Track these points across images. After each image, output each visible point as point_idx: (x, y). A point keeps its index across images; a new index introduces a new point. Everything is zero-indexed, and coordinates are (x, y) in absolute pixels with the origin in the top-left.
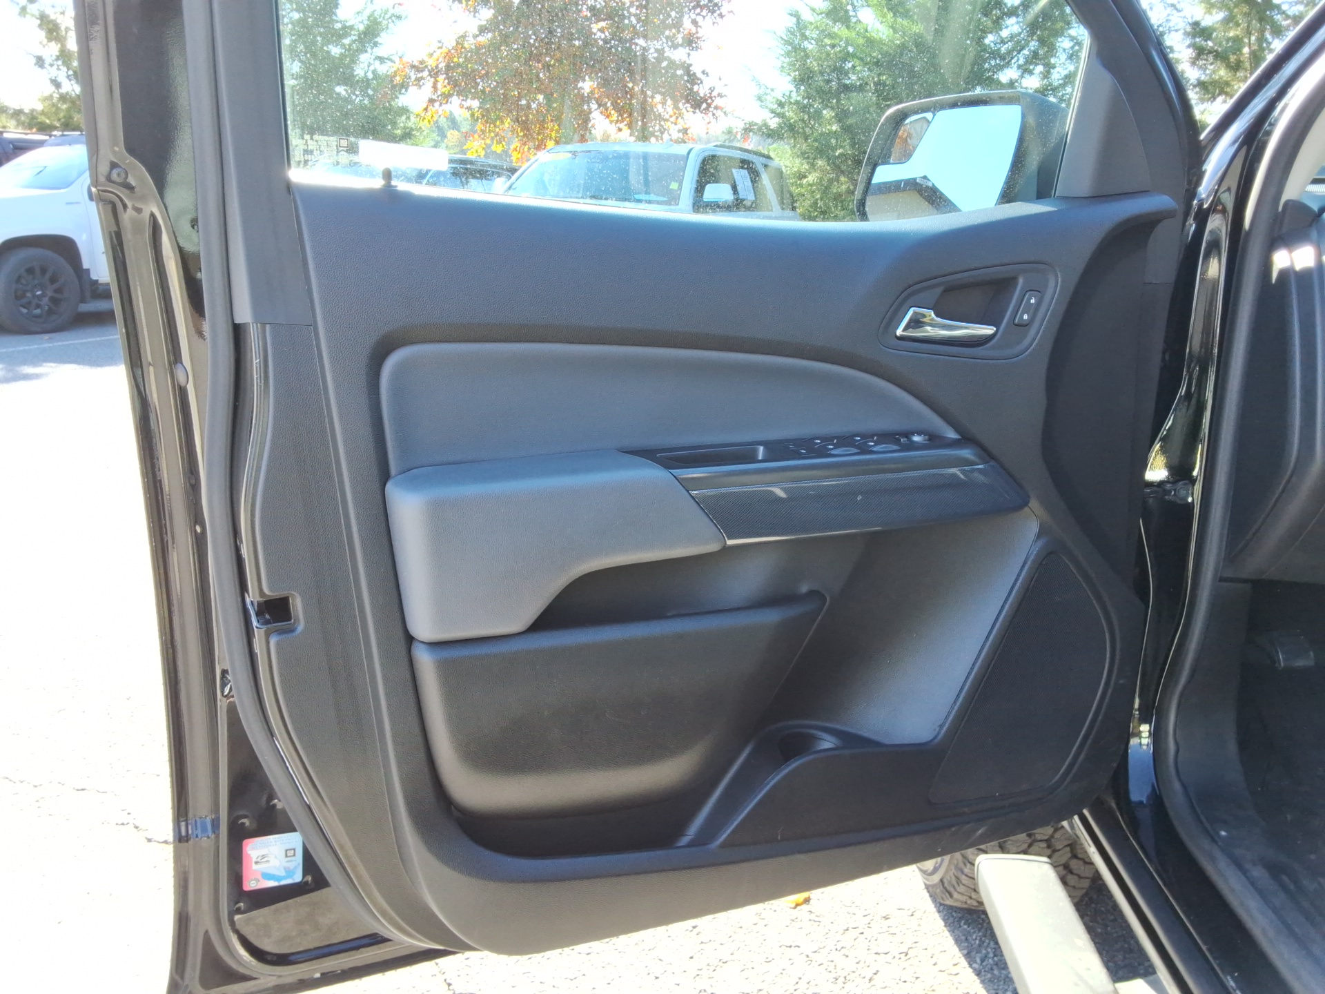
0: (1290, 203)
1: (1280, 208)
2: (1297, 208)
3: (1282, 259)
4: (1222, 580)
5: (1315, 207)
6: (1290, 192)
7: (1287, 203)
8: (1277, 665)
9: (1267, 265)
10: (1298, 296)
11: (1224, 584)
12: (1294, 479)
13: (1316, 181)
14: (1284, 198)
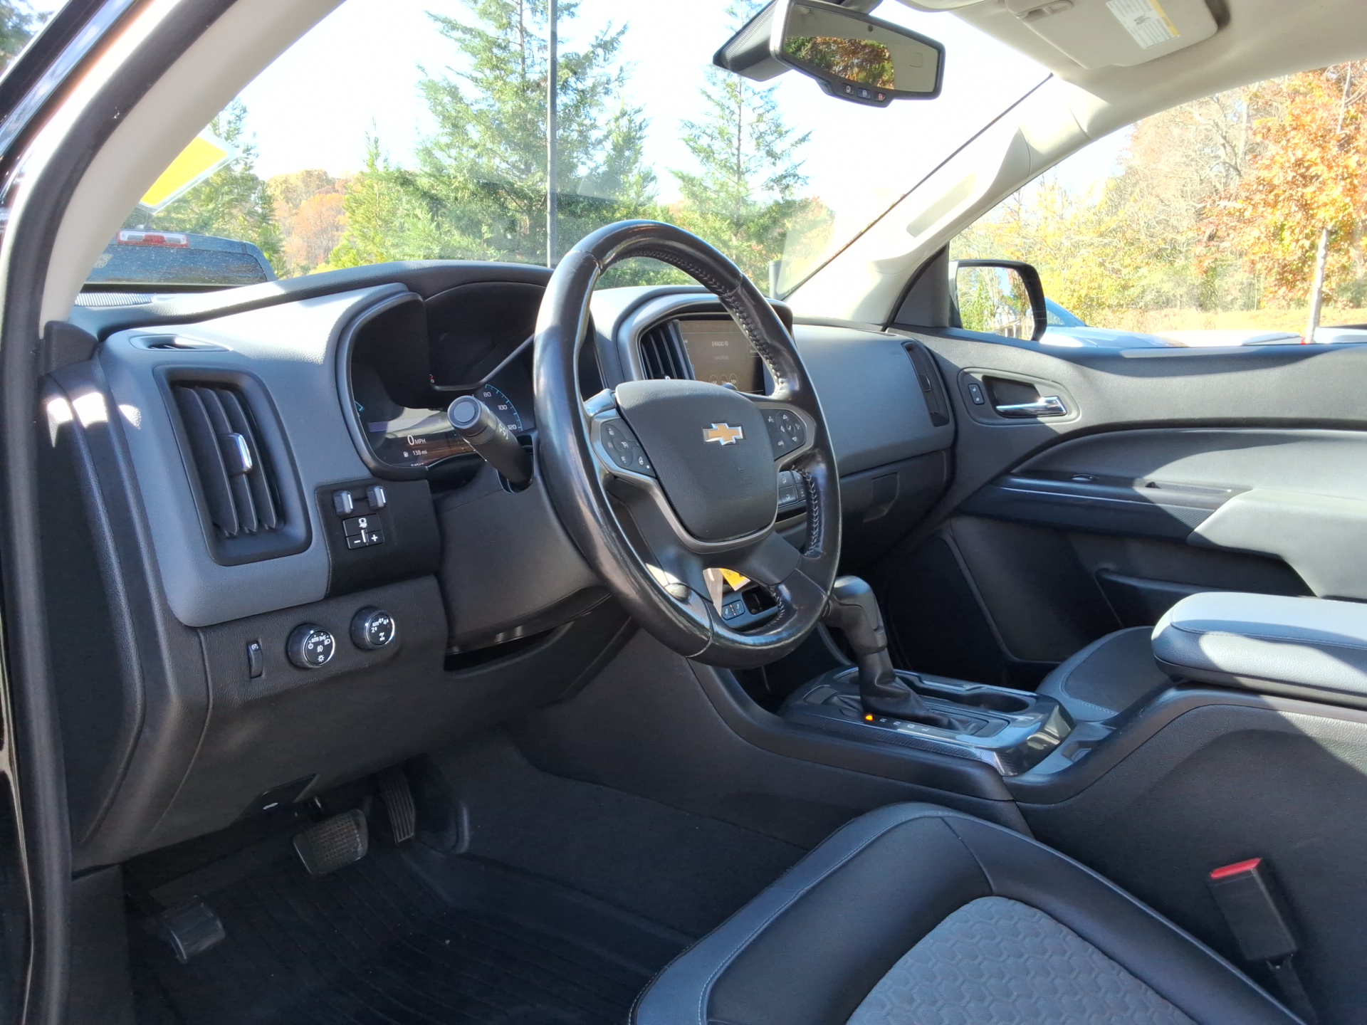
0: (55, 327)
1: (41, 334)
2: (64, 332)
3: (58, 411)
4: (75, 876)
5: (93, 332)
6: (52, 310)
7: (49, 326)
8: (178, 956)
9: (39, 420)
10: (94, 465)
11: (81, 880)
12: (146, 730)
13: (88, 289)
14: (43, 321)
